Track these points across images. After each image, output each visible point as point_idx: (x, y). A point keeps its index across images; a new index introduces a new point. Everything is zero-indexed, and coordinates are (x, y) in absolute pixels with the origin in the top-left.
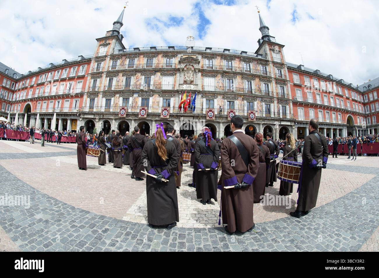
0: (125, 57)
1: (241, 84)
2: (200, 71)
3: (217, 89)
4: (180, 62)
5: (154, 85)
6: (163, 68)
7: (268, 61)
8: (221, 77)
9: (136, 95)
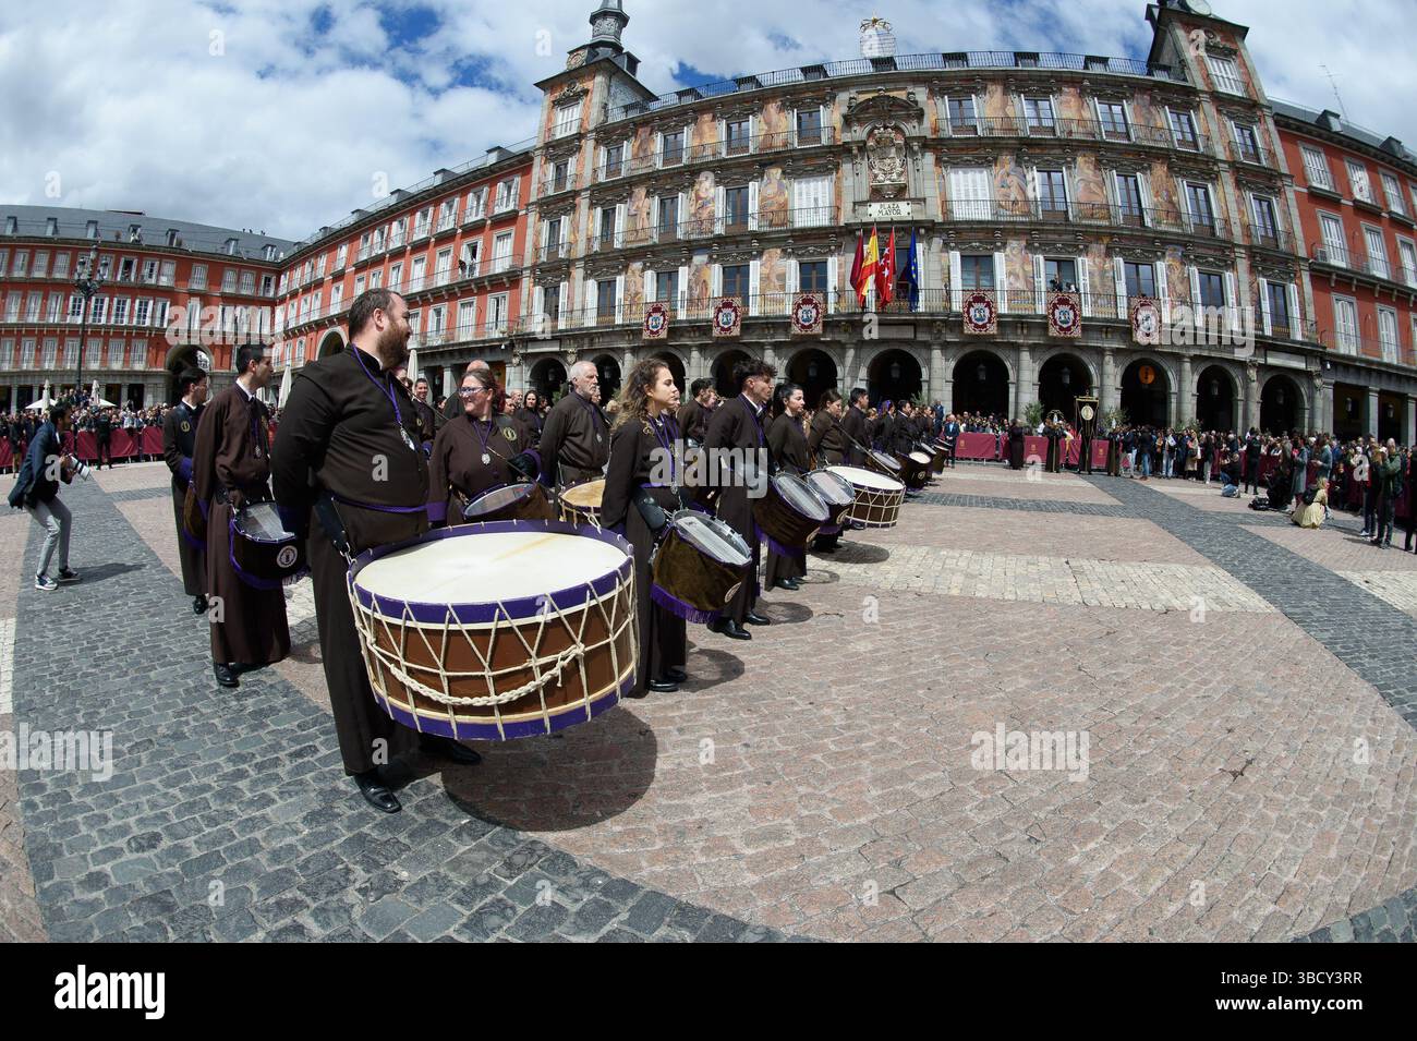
0: (649, 129)
1: (1098, 191)
2: (926, 145)
3: (1002, 211)
4: (848, 121)
5: (762, 215)
6: (790, 147)
7: (1193, 91)
8: (1013, 164)
9: (699, 259)
